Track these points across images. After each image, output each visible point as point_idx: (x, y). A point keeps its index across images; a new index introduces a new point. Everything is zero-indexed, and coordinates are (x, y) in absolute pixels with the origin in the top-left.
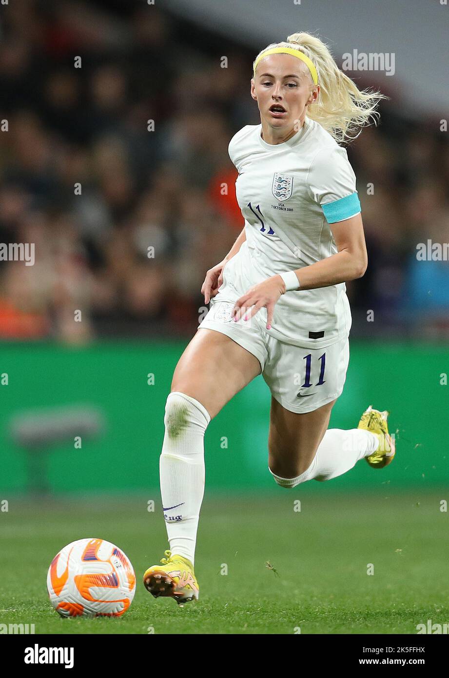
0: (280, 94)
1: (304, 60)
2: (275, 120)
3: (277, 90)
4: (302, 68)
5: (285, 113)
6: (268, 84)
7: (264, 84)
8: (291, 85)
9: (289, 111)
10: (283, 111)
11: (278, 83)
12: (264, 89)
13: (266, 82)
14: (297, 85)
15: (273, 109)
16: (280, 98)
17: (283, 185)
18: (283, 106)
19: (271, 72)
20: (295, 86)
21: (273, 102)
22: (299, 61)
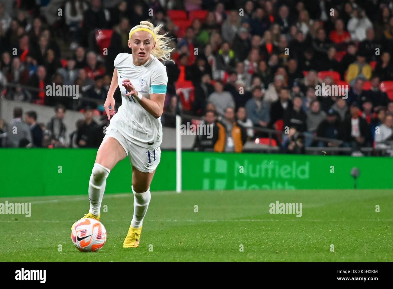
0: (143, 48)
1: (151, 33)
2: (141, 58)
3: (142, 46)
4: (150, 36)
5: (145, 55)
6: (137, 43)
7: (136, 43)
8: (147, 43)
9: (146, 54)
10: (144, 54)
11: (142, 43)
12: (135, 45)
13: (137, 42)
14: (149, 43)
15: (140, 53)
16: (143, 49)
17: (143, 82)
18: (144, 52)
19: (138, 38)
20: (148, 43)
21: (140, 51)
22: (149, 33)
